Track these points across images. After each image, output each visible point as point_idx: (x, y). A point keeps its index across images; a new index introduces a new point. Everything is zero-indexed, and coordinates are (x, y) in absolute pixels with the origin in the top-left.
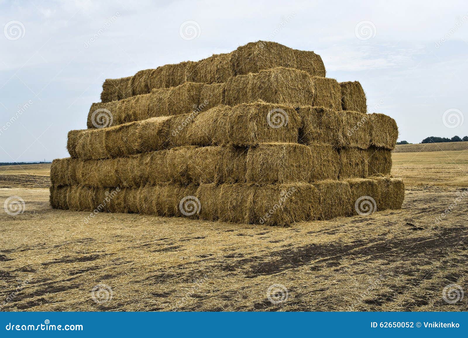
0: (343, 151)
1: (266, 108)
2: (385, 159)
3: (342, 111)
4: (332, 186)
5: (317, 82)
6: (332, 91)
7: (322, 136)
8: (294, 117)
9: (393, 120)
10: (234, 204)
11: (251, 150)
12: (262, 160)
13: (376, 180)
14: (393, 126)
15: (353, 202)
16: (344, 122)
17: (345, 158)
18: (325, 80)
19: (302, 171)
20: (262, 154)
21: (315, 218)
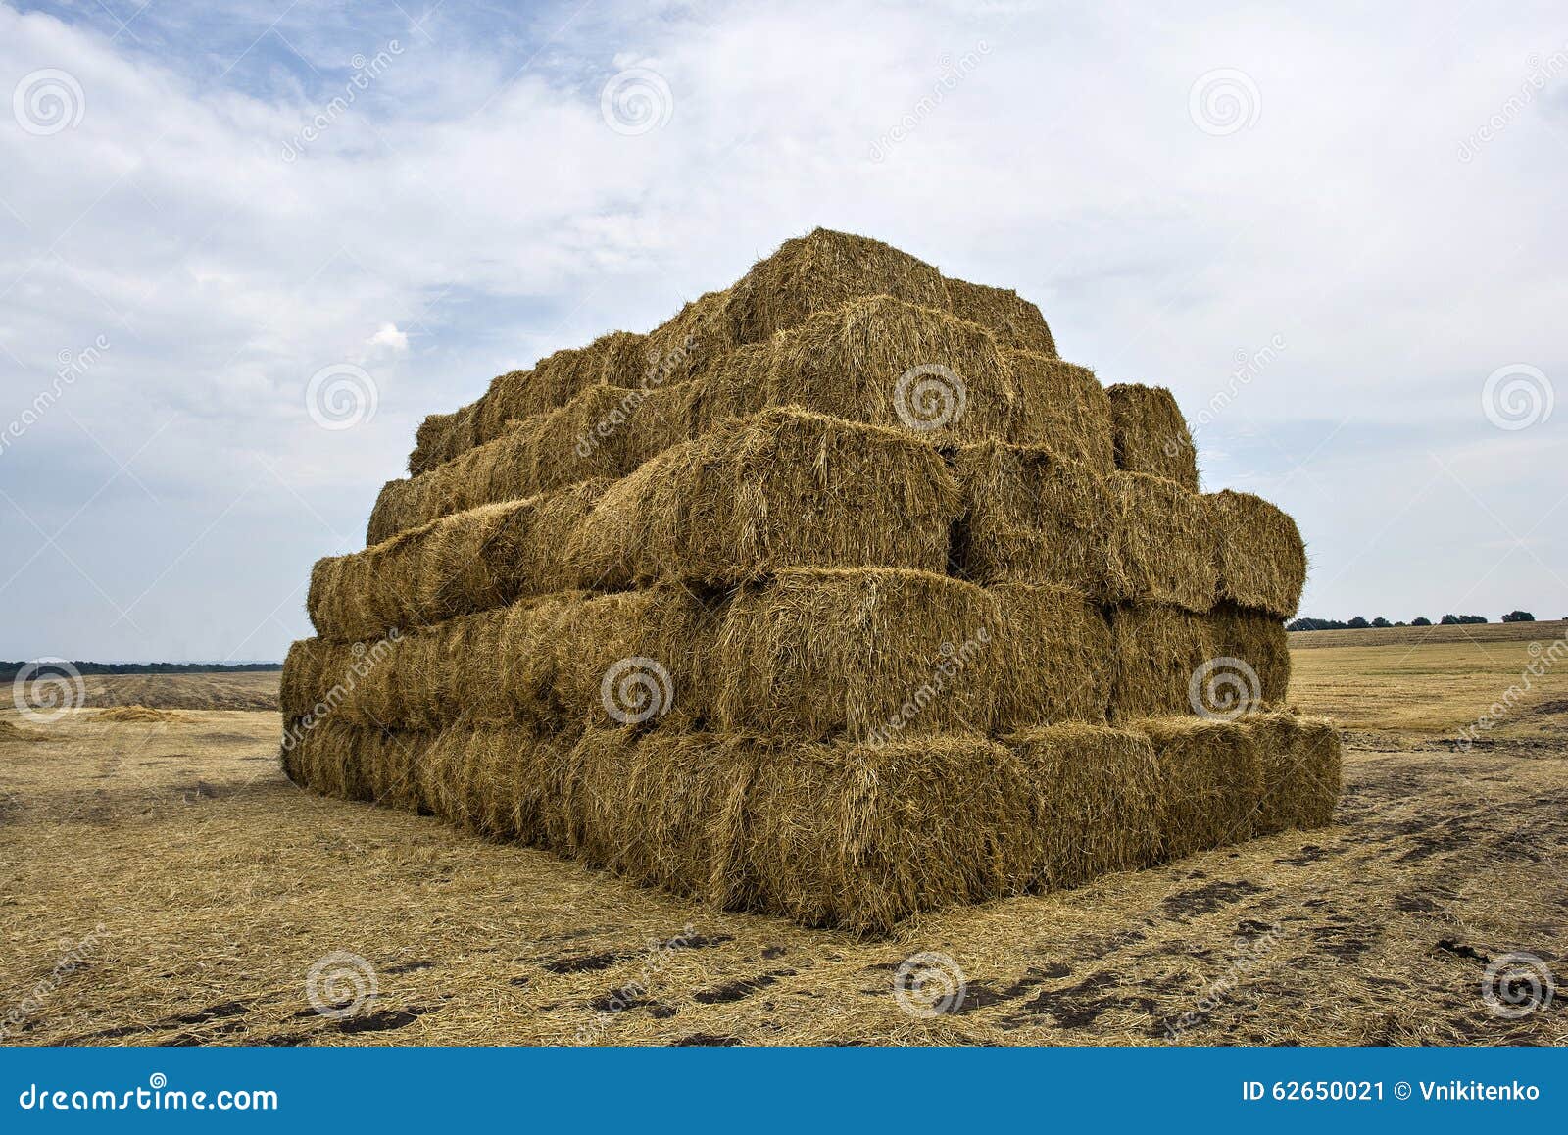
0: (1123, 616)
1: (812, 431)
2: (1269, 650)
3: (1117, 473)
4: (1084, 750)
5: (1024, 368)
6: (1079, 408)
7: (1045, 556)
8: (929, 477)
9: (1289, 518)
10: (677, 819)
11: (746, 599)
12: (781, 640)
13: (1246, 722)
14: (1290, 540)
15: (1165, 808)
16: (1125, 512)
17: (1133, 642)
18: (1055, 366)
19: (959, 688)
20: (781, 613)
21: (1011, 884)
